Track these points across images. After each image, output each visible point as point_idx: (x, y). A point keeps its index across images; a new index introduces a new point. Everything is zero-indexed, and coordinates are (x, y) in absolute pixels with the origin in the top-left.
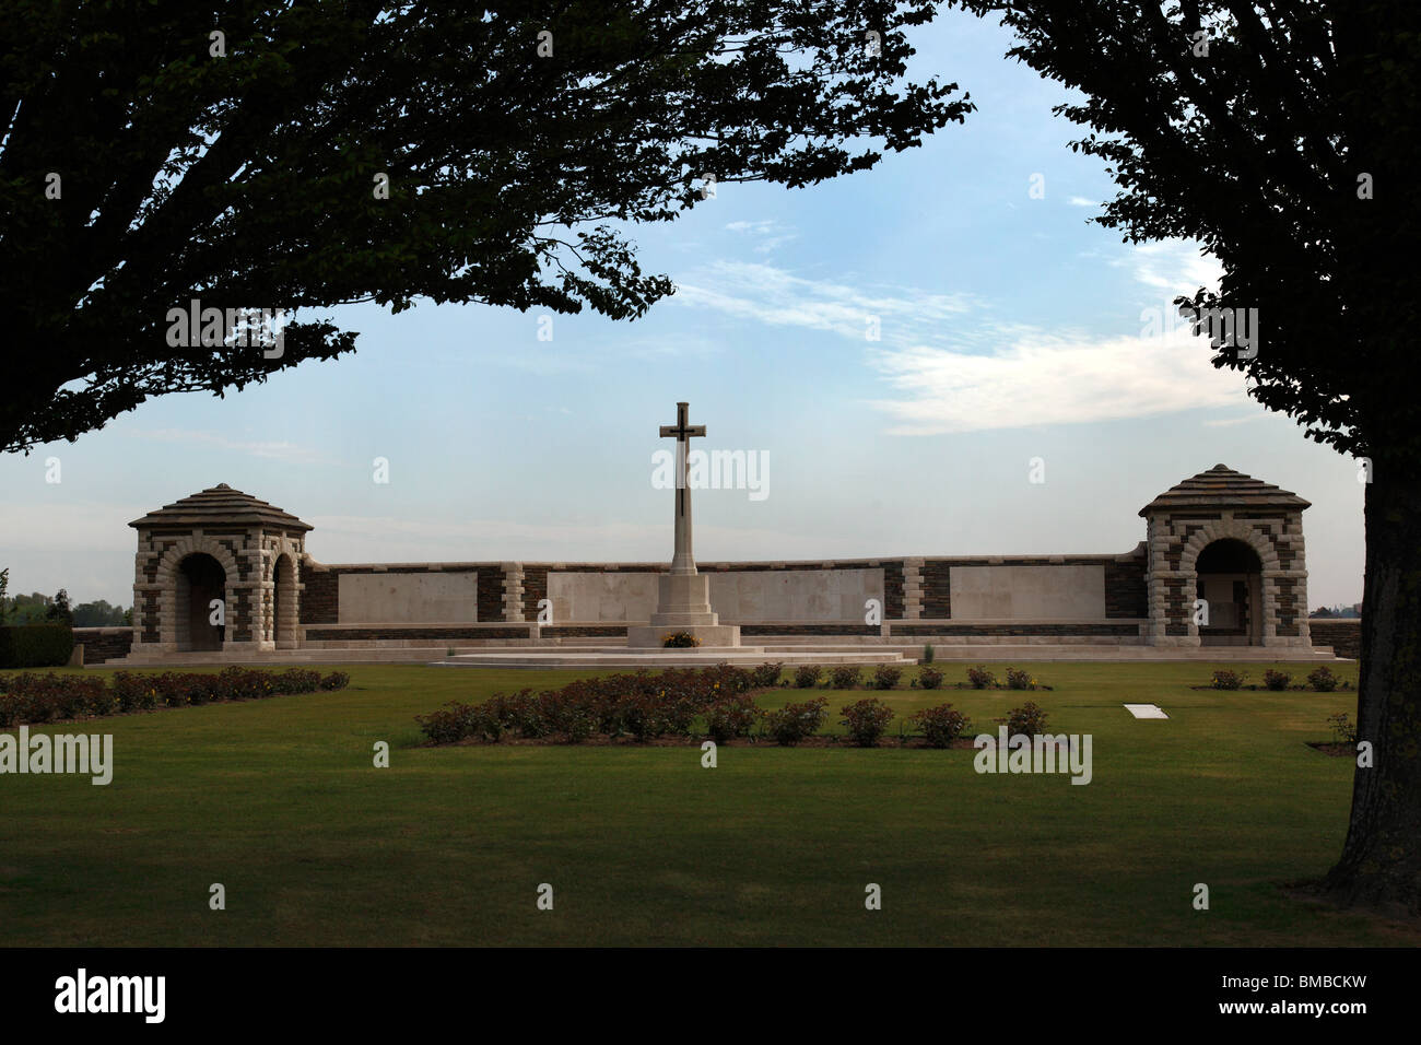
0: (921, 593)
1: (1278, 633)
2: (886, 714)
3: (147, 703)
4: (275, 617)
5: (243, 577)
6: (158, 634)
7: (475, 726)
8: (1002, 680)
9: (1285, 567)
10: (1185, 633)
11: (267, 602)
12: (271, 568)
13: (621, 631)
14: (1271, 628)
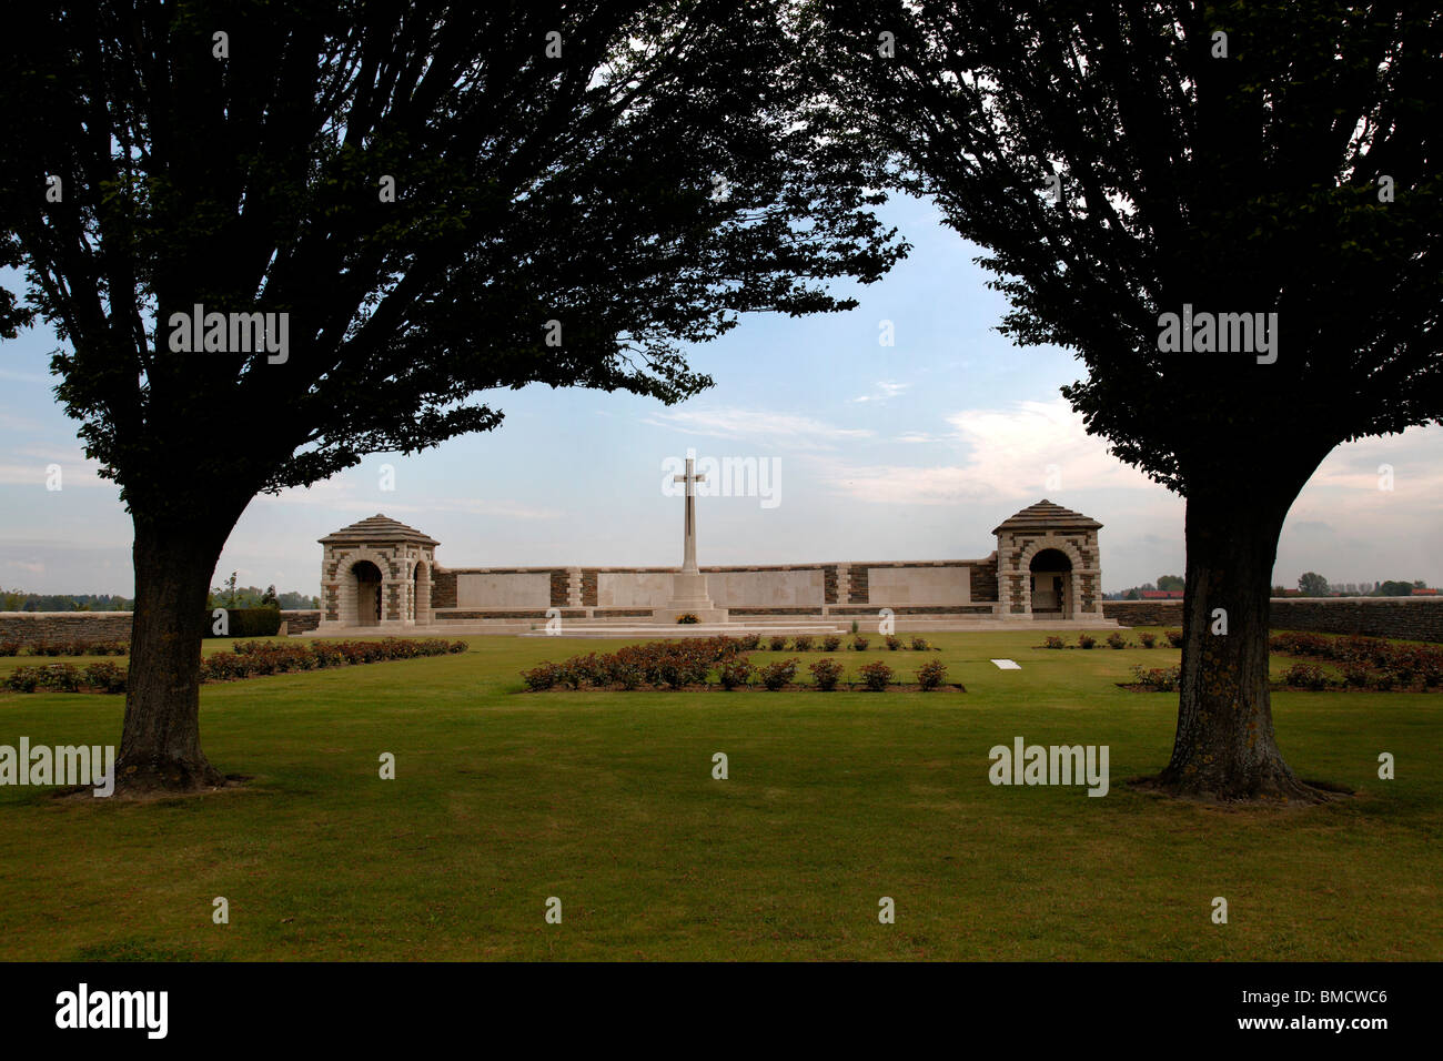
0: (849, 586)
1: (1083, 611)
2: (839, 669)
3: (336, 661)
4: (415, 603)
5: (394, 577)
6: (337, 615)
7: (560, 678)
8: (908, 644)
9: (1087, 567)
10: (1023, 611)
11: (409, 593)
12: (412, 571)
13: (648, 613)
14: (1078, 608)
